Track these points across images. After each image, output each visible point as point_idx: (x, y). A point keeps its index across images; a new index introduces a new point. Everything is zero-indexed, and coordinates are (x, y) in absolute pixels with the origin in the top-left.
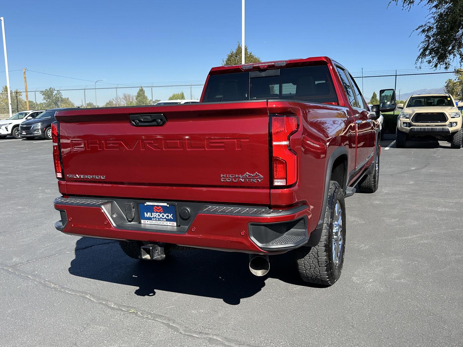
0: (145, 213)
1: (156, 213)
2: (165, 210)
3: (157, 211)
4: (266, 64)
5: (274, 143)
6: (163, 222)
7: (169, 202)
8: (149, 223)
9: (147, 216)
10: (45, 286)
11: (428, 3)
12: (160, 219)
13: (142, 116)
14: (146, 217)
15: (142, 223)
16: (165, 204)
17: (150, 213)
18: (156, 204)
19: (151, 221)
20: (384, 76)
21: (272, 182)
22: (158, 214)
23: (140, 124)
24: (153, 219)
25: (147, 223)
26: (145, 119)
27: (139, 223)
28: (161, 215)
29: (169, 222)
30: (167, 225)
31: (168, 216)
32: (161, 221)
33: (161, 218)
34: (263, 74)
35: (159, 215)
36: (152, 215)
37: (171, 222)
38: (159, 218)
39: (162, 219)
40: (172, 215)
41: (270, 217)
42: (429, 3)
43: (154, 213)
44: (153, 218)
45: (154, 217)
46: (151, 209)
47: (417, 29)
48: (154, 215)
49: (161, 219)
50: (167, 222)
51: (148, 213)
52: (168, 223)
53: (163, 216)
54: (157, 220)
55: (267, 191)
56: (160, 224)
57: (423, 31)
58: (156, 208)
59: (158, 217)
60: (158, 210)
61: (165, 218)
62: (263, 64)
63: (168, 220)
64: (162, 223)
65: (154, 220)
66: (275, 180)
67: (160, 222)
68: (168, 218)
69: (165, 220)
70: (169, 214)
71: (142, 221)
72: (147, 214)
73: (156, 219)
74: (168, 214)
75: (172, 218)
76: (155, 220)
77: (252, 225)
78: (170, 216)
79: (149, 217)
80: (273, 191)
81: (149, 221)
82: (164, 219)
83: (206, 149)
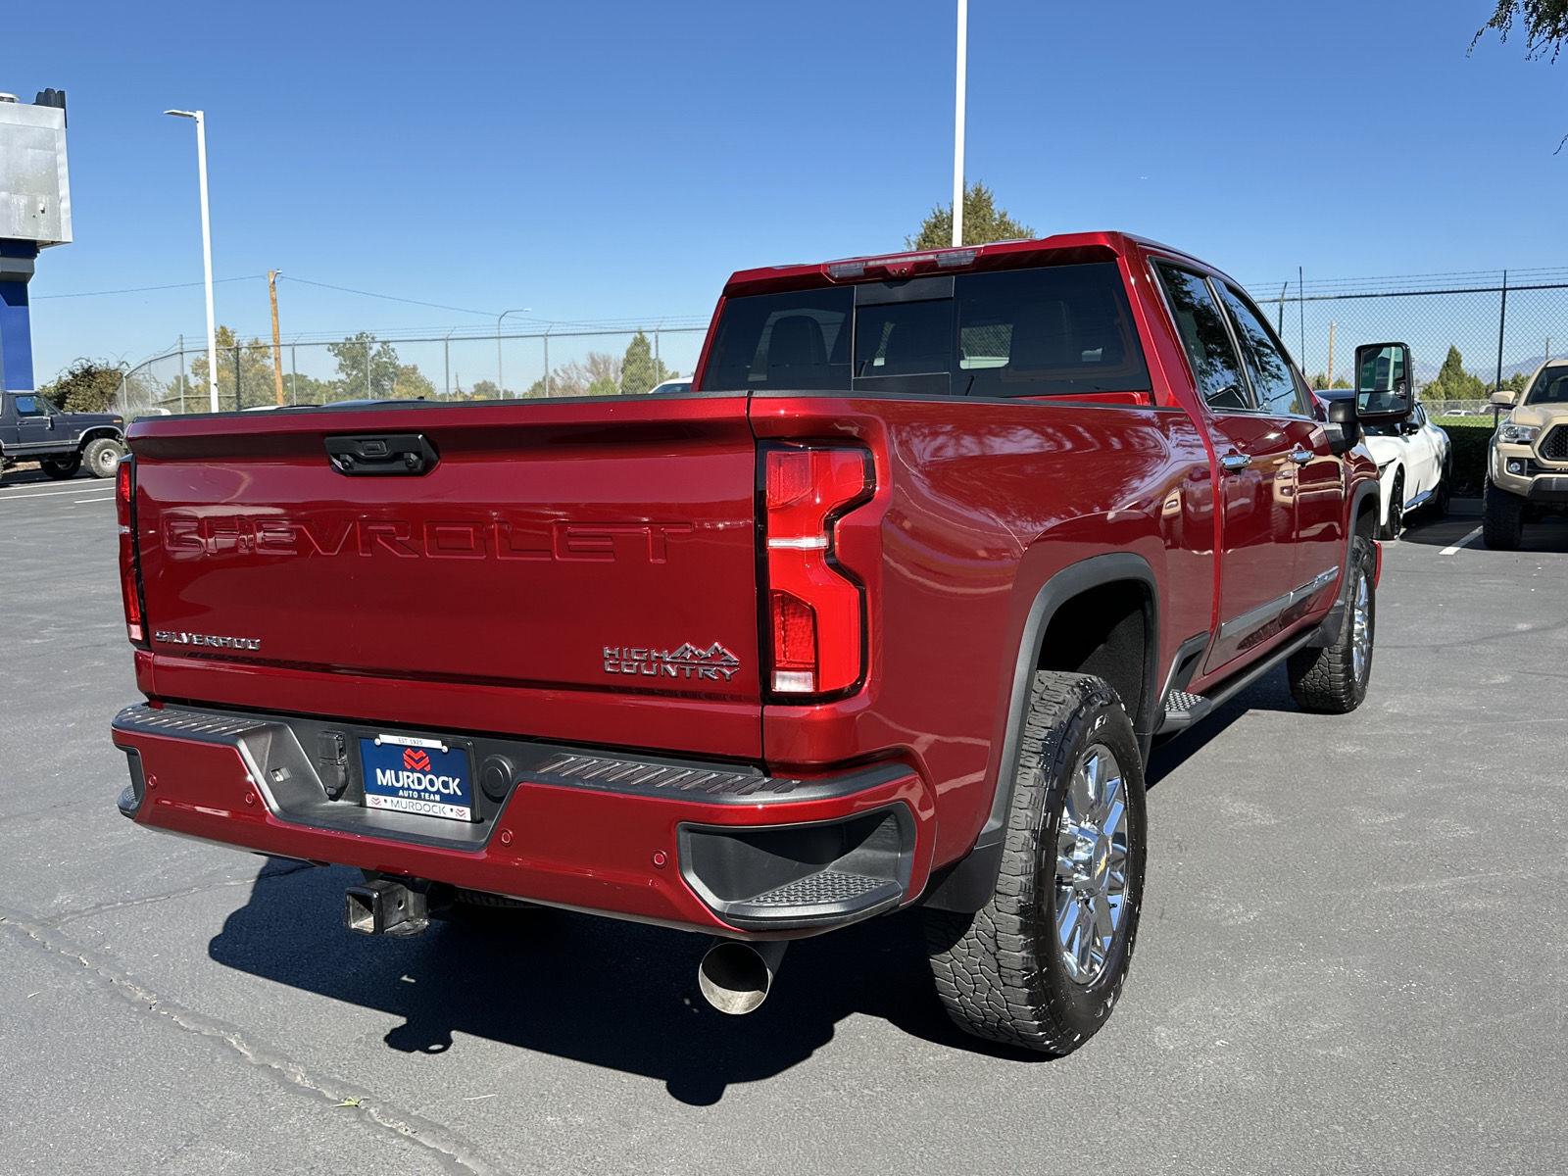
0: (379, 771)
1: (409, 774)
2: (437, 763)
3: (413, 764)
4: (910, 259)
5: (774, 543)
6: (431, 804)
7: (450, 738)
8: (388, 806)
9: (385, 784)
10: (116, 994)
12: (423, 794)
13: (360, 441)
14: (379, 783)
15: (368, 805)
16: (436, 744)
17: (393, 772)
18: (408, 741)
19: (395, 799)
20: (1462, 292)
21: (767, 681)
22: (416, 775)
23: (358, 468)
24: (401, 793)
25: (383, 805)
26: (372, 452)
27: (361, 806)
28: (425, 782)
29: (448, 807)
30: (442, 815)
31: (445, 785)
32: (425, 800)
33: (425, 790)
34: (900, 293)
35: (420, 783)
36: (398, 781)
37: (455, 807)
38: (419, 791)
39: (430, 793)
40: (457, 780)
41: (765, 803)
43: (406, 773)
44: (402, 788)
45: (406, 786)
46: (394, 758)
48: (407, 778)
49: (427, 795)
50: (442, 805)
51: (388, 772)
52: (448, 810)
53: (431, 782)
54: (413, 798)
55: (751, 710)
56: (422, 812)
58: (409, 756)
59: (417, 787)
60: (417, 762)
61: (438, 792)
62: (899, 260)
63: (445, 799)
64: (427, 808)
65: (404, 797)
66: (778, 673)
67: (423, 803)
68: (447, 791)
69: (438, 797)
70: (451, 779)
71: (370, 799)
72: (384, 774)
73: (411, 792)
74: (446, 779)
75: (459, 793)
76: (408, 797)
77: (691, 830)
78: (454, 786)
79: (390, 784)
80: (771, 711)
81: (389, 798)
82: (434, 793)
83: (557, 557)
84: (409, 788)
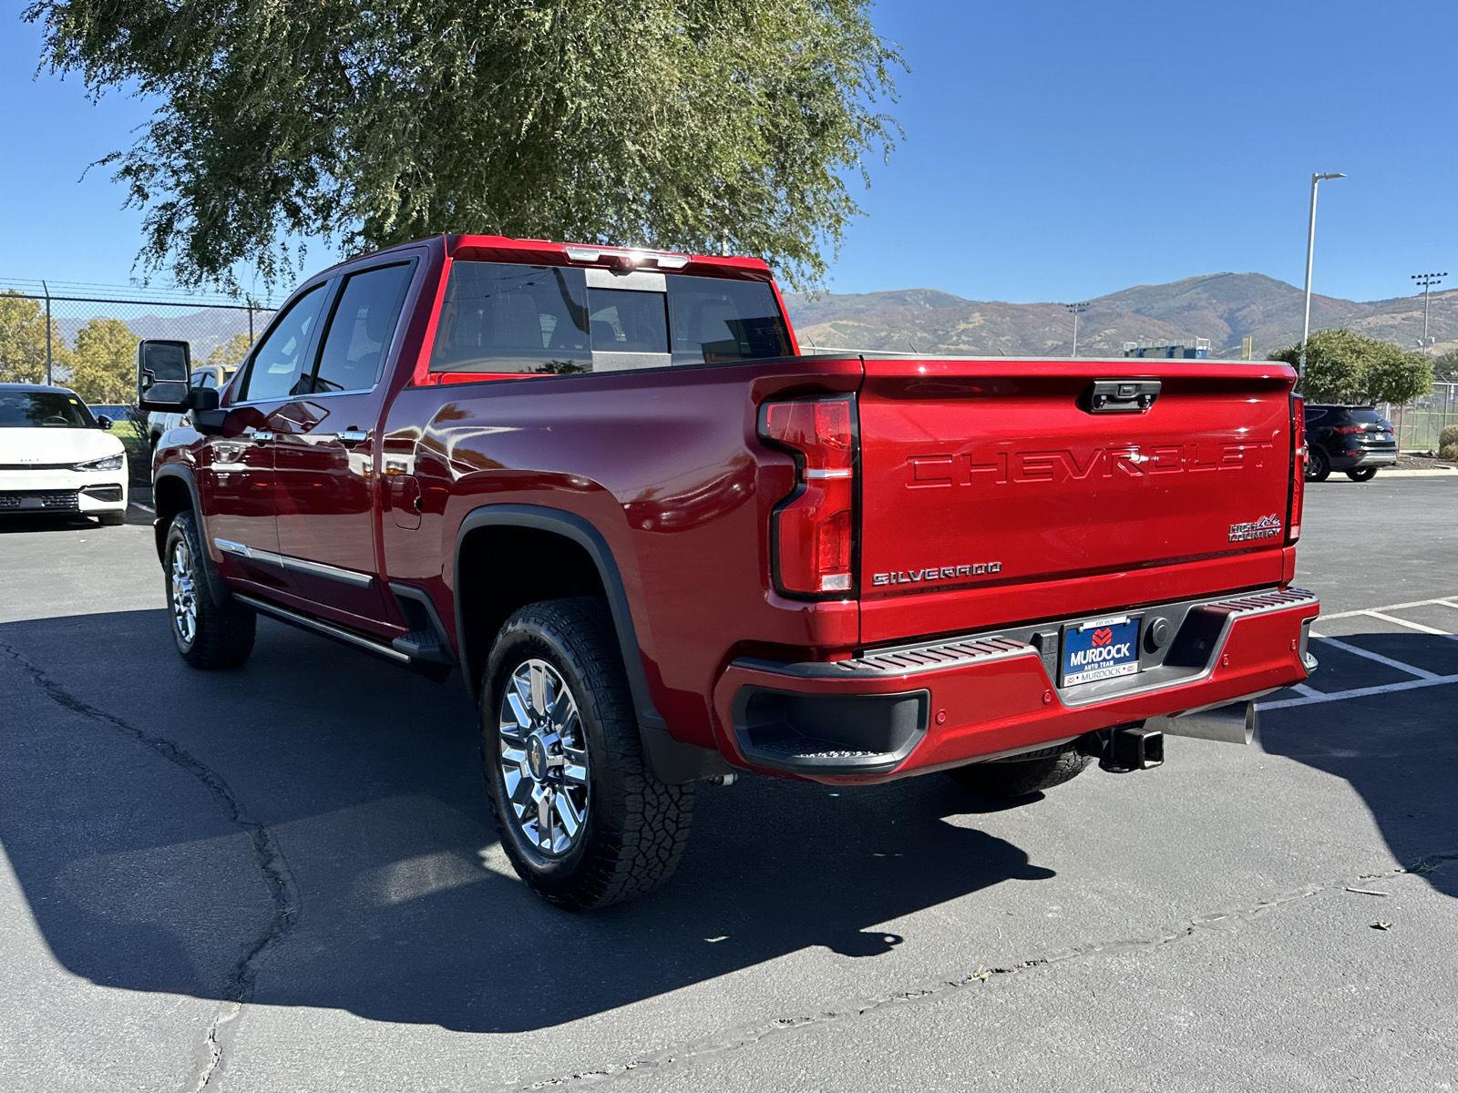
0: (1073, 655)
1: (1094, 650)
2: (1117, 635)
3: (1099, 641)
6: (1110, 669)
8: (1080, 681)
9: (1076, 664)
11: (142, 91)
12: (1102, 663)
15: (1065, 685)
16: (1123, 620)
17: (1083, 652)
18: (1104, 623)
19: (1085, 674)
21: (1287, 534)
22: (1099, 649)
24: (1087, 667)
25: (1077, 681)
28: (1105, 654)
30: (1118, 674)
31: (1119, 651)
35: (1101, 654)
36: (1085, 659)
37: (1126, 666)
38: (1099, 662)
40: (1128, 644)
42: (145, 92)
43: (1091, 651)
44: (1088, 663)
45: (1090, 661)
46: (1086, 641)
47: (104, 162)
48: (1093, 654)
49: (1104, 663)
50: (1118, 667)
51: (1080, 653)
52: (1122, 669)
53: (1109, 652)
54: (1095, 669)
56: (1105, 677)
57: (127, 171)
59: (1098, 659)
60: (1102, 639)
63: (1117, 661)
64: (1107, 673)
65: (1089, 670)
66: (1293, 528)
67: (1104, 670)
68: (1119, 656)
69: (1112, 662)
70: (1123, 645)
71: (1067, 680)
72: (1076, 656)
73: (1093, 665)
74: (1120, 646)
75: (1128, 654)
76: (1092, 669)
78: (1125, 649)
79: (1079, 663)
80: (1287, 552)
81: (1080, 675)
82: (1109, 660)
84: (1093, 662)
